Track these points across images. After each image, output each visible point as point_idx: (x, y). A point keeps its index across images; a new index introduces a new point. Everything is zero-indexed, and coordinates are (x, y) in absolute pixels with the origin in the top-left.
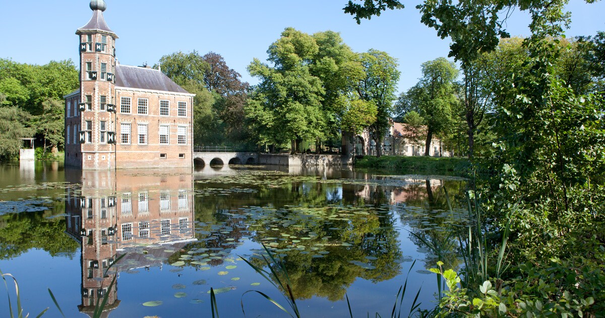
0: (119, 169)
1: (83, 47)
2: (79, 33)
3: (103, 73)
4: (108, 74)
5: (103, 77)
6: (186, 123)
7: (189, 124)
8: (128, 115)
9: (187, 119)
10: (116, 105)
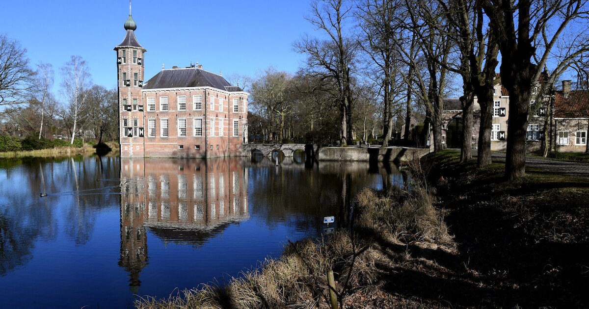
0: (146, 158)
1: (119, 61)
2: (116, 49)
3: (135, 81)
4: (139, 81)
5: (135, 84)
6: (201, 116)
7: (203, 117)
8: (153, 112)
9: (201, 111)
10: (142, 105)
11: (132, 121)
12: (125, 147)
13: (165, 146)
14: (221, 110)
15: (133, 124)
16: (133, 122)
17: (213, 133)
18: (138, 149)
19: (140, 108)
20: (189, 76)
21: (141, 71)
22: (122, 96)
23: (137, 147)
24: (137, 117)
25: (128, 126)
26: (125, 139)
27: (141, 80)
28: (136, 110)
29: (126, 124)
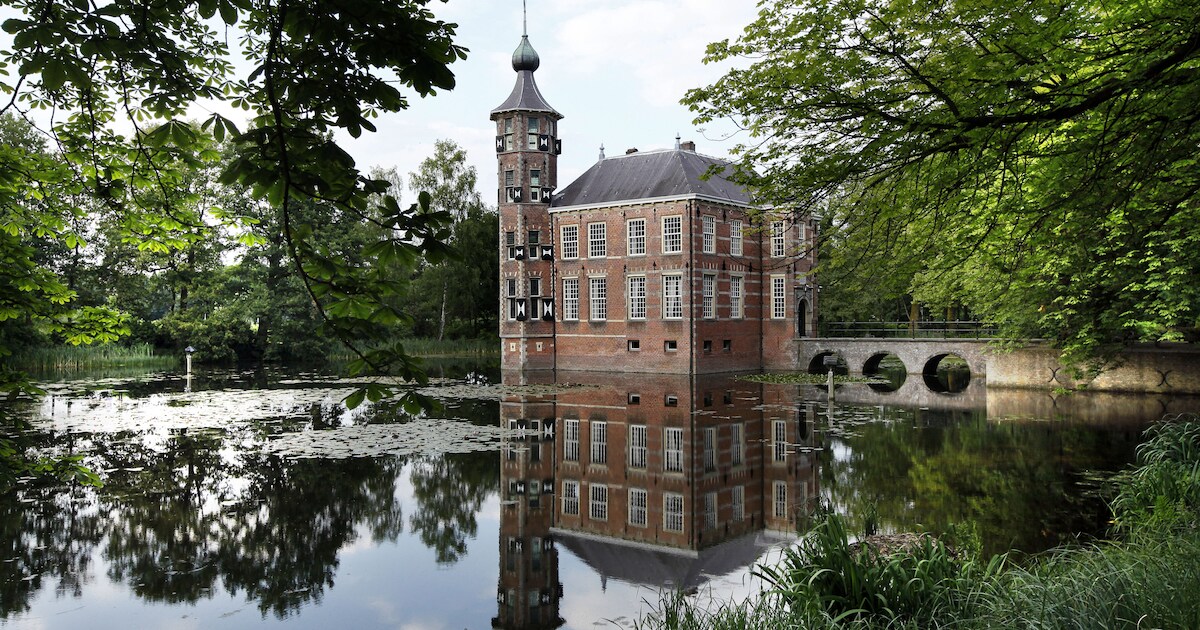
0: (559, 370)
3: (535, 189)
4: (544, 190)
5: (535, 197)
6: (679, 267)
7: (685, 269)
8: (573, 261)
9: (680, 256)
10: (550, 245)
11: (526, 282)
12: (512, 344)
13: (600, 343)
14: (737, 251)
15: (529, 290)
16: (529, 285)
17: (713, 311)
18: (540, 349)
19: (545, 252)
20: (657, 170)
21: (547, 166)
22: (505, 225)
23: (538, 344)
24: (538, 273)
25: (516, 296)
26: (510, 325)
27: (547, 186)
28: (537, 258)
29: (512, 290)
